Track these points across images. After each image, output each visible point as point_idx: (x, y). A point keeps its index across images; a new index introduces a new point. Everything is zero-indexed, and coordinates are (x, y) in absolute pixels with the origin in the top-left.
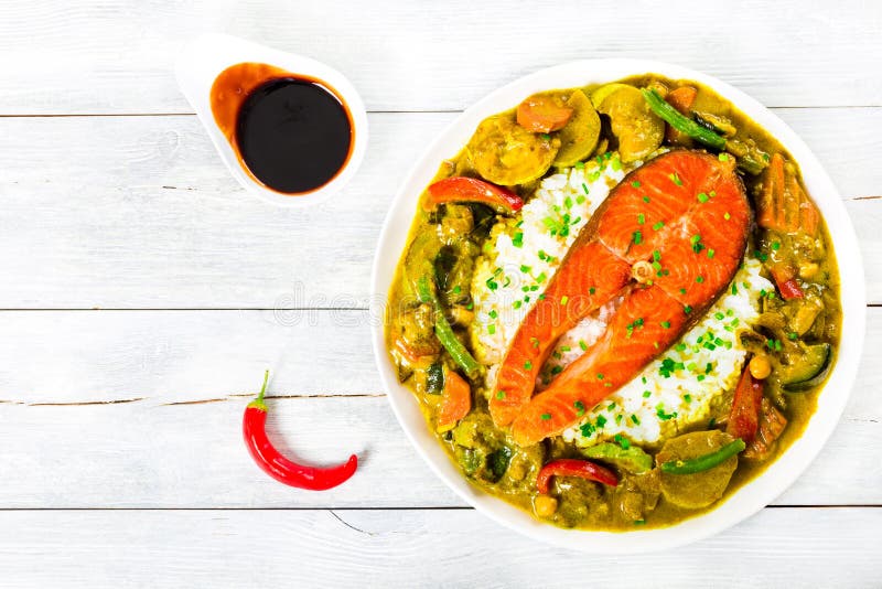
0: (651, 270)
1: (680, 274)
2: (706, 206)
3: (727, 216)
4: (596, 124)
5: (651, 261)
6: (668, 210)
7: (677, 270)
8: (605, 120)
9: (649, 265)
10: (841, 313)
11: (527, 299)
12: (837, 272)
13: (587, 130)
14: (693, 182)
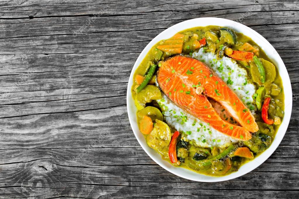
0: (199, 88)
1: (200, 78)
2: (176, 70)
3: (180, 63)
4: (149, 108)
5: (196, 88)
6: (178, 83)
7: (198, 79)
8: (147, 105)
9: (197, 88)
10: (209, 26)
11: (209, 129)
12: (196, 28)
13: (151, 110)
14: (168, 75)
